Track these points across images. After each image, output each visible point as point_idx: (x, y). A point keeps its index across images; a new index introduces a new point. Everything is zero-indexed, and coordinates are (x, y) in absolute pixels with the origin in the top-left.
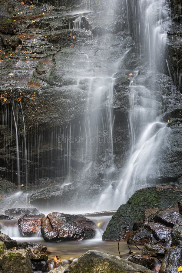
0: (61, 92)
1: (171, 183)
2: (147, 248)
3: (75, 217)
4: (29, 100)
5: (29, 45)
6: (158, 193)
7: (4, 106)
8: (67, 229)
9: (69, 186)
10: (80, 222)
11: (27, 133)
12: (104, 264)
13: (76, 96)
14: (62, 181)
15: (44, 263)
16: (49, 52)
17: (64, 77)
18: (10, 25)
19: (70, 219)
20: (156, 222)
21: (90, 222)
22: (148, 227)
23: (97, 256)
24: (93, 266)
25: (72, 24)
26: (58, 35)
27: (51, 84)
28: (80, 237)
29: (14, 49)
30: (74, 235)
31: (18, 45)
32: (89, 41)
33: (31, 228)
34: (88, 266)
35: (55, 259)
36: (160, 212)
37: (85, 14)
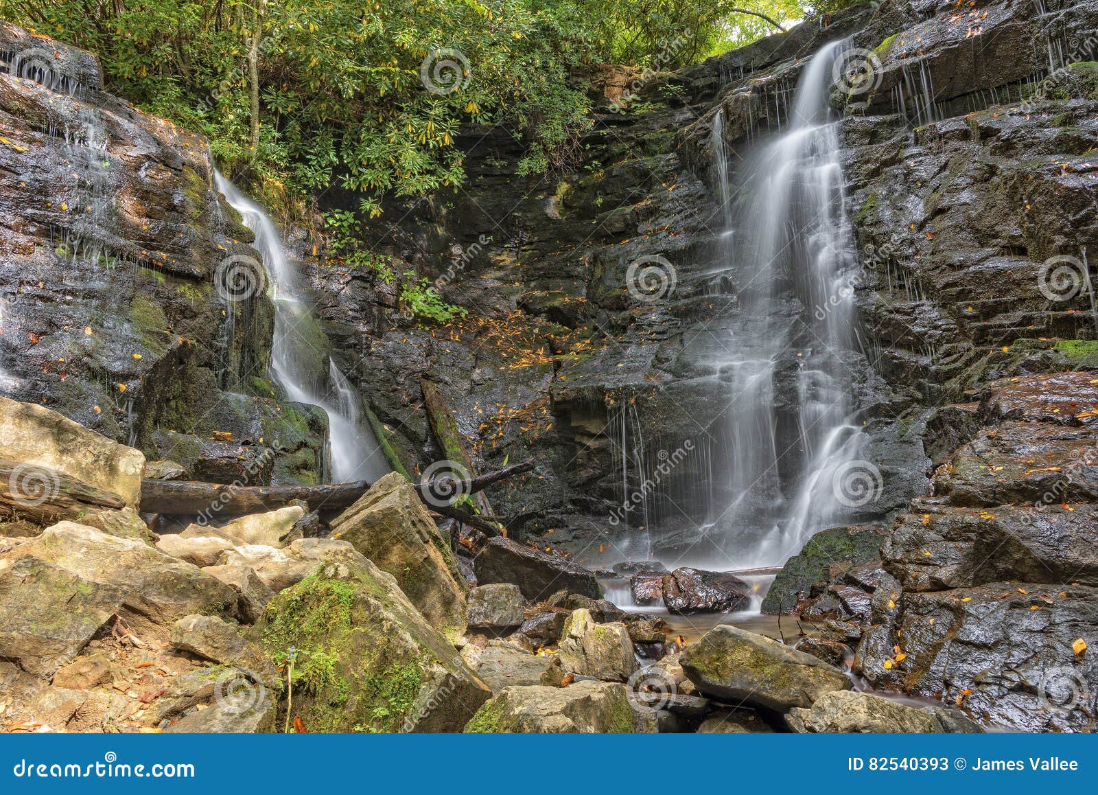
0: (692, 387)
1: (875, 523)
2: (829, 627)
3: (717, 575)
4: (646, 400)
5: (646, 322)
6: (851, 538)
7: (610, 411)
8: (704, 594)
9: (712, 529)
10: (724, 583)
11: (645, 449)
12: (743, 649)
13: (715, 392)
14: (700, 521)
15: (658, 646)
16: (675, 331)
17: (697, 364)
18: (618, 297)
19: (708, 578)
20: (847, 584)
21: (741, 584)
22: (833, 593)
23: (731, 636)
24: (725, 652)
25: (707, 287)
26: (686, 305)
27: (677, 375)
28: (725, 608)
29: (624, 329)
30: (715, 604)
31: (630, 323)
32: (735, 311)
33: (649, 592)
34: (718, 652)
35: (678, 640)
36: (854, 569)
37: (727, 272)
